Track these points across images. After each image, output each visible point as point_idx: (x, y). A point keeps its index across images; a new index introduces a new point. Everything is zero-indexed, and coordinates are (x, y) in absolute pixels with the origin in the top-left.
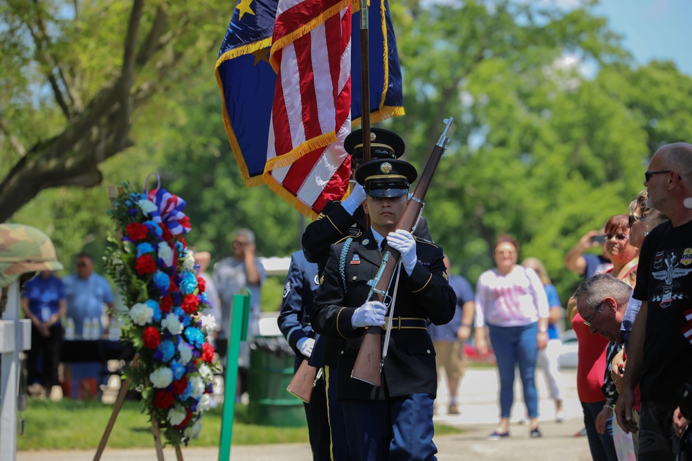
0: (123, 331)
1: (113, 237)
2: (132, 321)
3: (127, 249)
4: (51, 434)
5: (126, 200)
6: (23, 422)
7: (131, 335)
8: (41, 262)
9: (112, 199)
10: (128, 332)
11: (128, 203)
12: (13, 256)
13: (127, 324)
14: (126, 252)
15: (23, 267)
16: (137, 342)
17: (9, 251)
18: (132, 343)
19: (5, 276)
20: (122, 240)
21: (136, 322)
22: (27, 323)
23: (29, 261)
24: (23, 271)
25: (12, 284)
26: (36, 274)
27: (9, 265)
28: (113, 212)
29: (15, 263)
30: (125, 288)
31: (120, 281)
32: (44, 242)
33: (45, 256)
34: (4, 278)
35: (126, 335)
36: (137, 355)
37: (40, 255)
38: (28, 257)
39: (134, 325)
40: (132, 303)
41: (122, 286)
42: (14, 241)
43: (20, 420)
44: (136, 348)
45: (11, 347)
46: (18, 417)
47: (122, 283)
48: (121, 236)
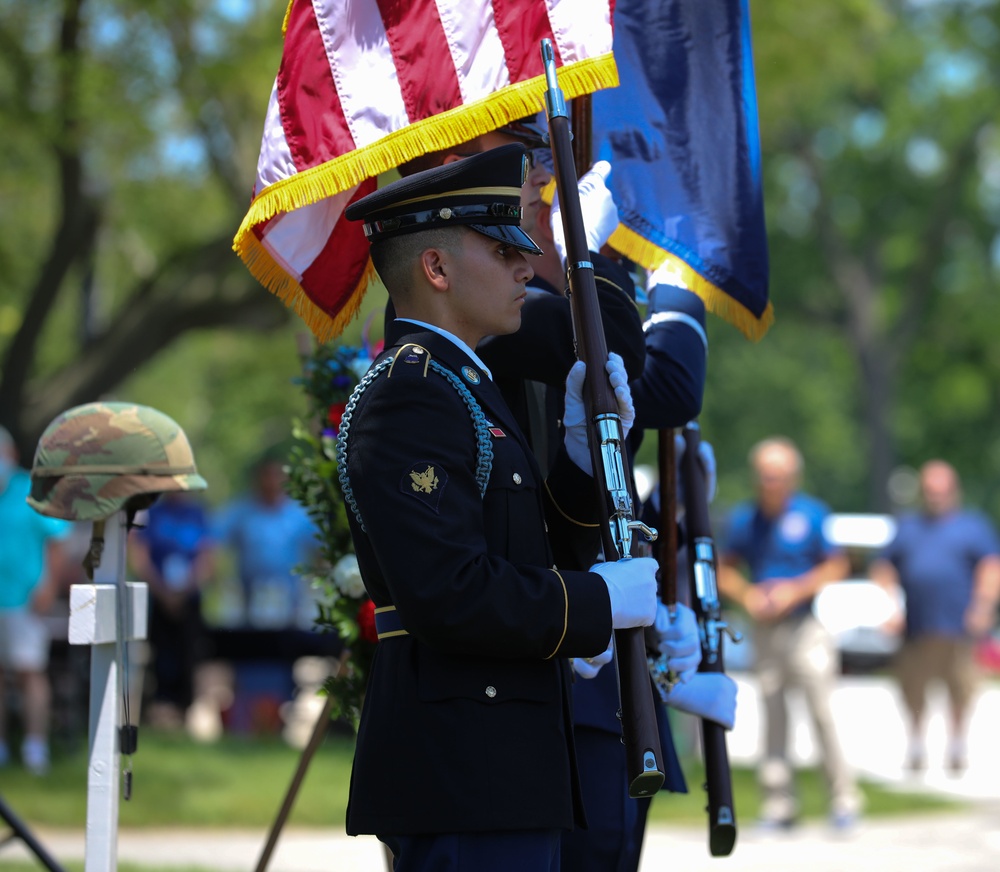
0: (321, 608)
1: (304, 427)
2: (338, 589)
3: (330, 453)
4: (199, 800)
5: (330, 358)
6: (130, 776)
7: (336, 615)
8: (168, 475)
9: (304, 358)
10: (330, 609)
11: (334, 365)
12: (115, 463)
13: (326, 595)
14: (327, 458)
15: (133, 483)
16: (347, 630)
17: (108, 453)
18: (338, 631)
19: (100, 499)
20: (321, 435)
21: (344, 590)
22: (140, 589)
23: (144, 473)
24: (134, 490)
25: (111, 515)
26: (161, 499)
27: (108, 479)
28: (303, 381)
29: (120, 475)
30: (326, 526)
31: (314, 513)
32: (173, 437)
33: (174, 464)
34: (98, 504)
35: (326, 616)
36: (347, 654)
37: (166, 461)
38: (145, 465)
39: (343, 596)
40: (337, 554)
41: (319, 522)
42: (118, 434)
43: (125, 773)
44: (345, 640)
45: (110, 636)
46: (122, 765)
47: (321, 516)
48: (318, 427)
